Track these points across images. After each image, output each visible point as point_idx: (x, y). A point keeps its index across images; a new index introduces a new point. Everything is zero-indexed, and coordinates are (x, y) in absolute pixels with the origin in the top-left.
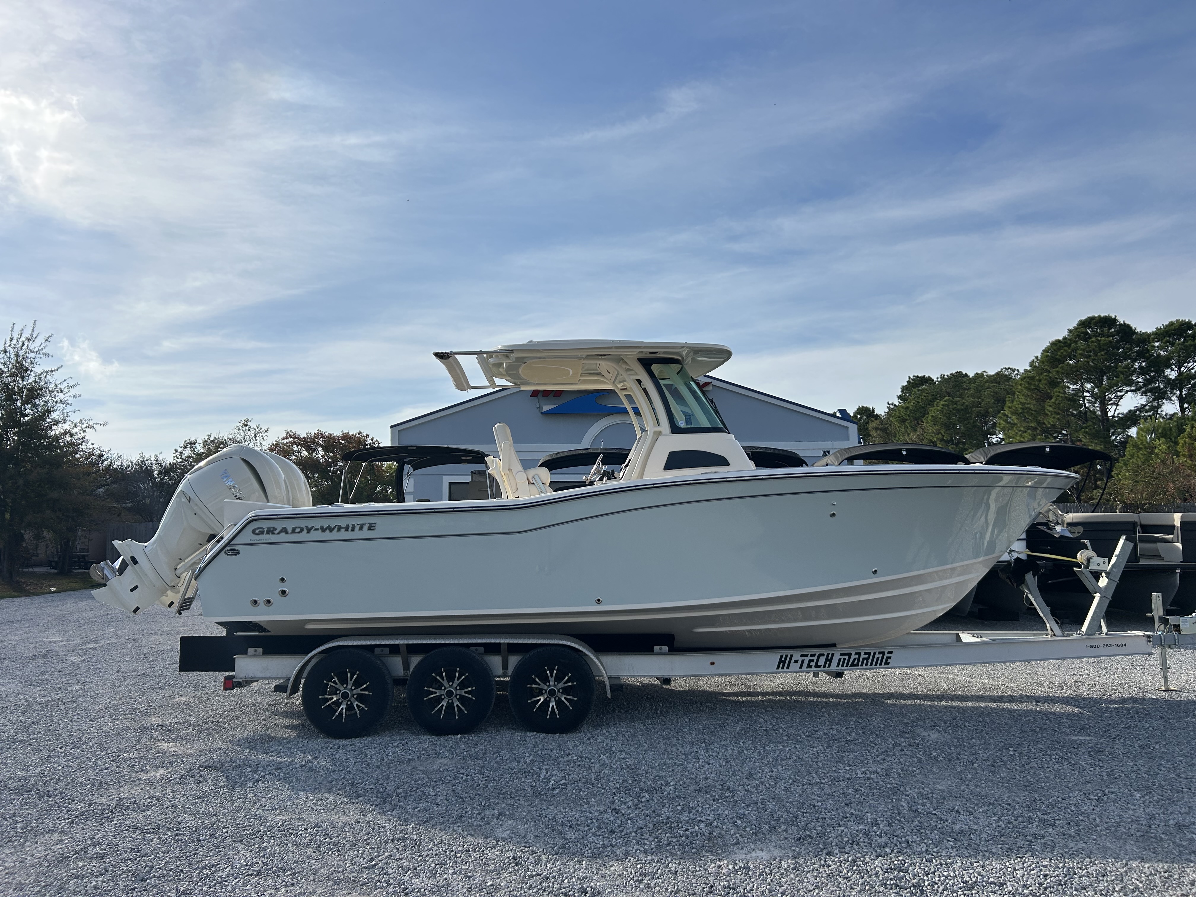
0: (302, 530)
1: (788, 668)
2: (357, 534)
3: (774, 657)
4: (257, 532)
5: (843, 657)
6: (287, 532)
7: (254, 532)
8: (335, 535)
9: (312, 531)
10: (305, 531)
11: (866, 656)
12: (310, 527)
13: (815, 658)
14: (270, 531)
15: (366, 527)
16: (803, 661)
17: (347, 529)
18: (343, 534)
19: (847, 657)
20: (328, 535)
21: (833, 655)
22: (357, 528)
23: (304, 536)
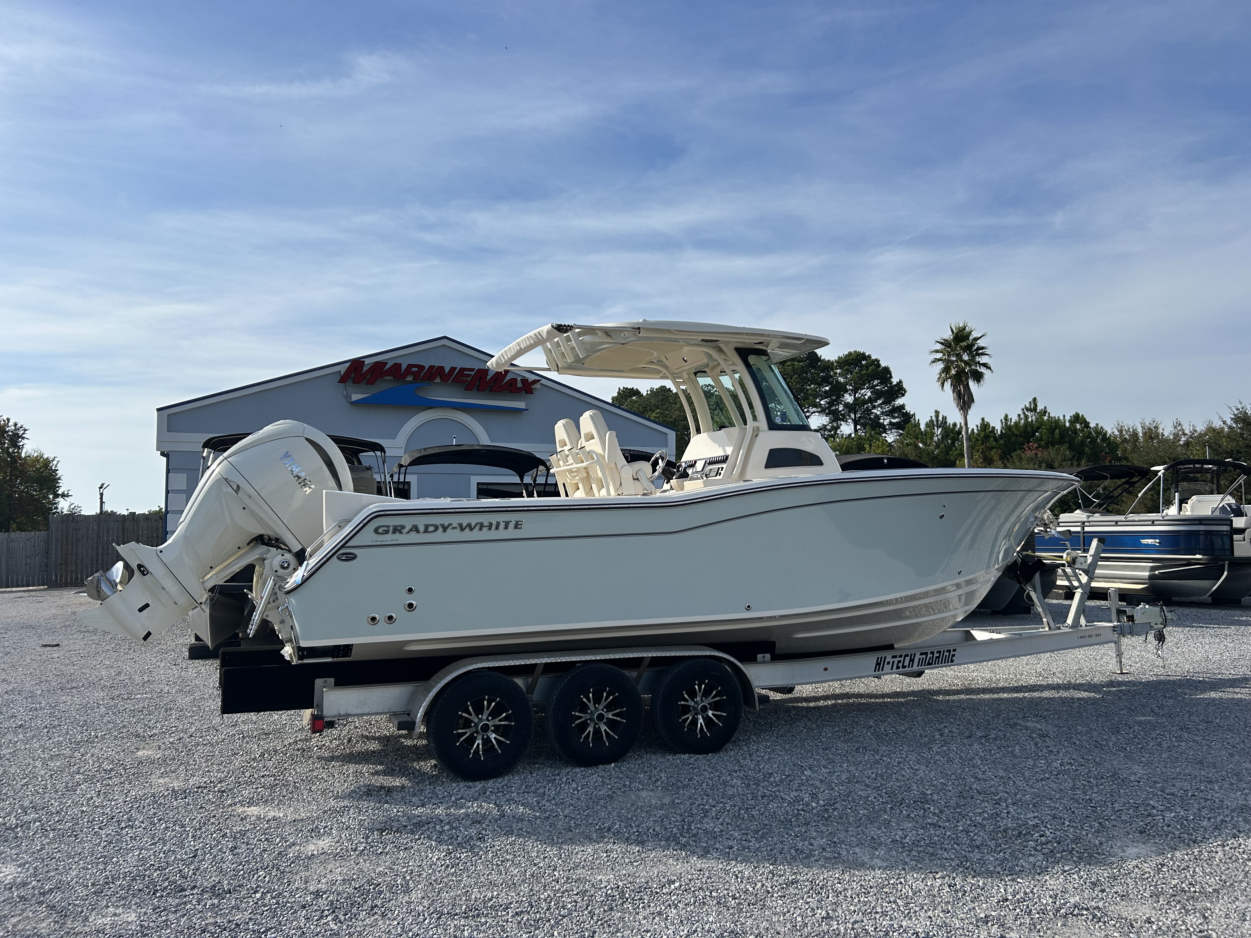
0: (436, 528)
1: (882, 670)
2: (501, 533)
3: (871, 660)
4: (380, 530)
5: (922, 657)
6: (418, 531)
7: (376, 531)
8: (476, 535)
9: (449, 530)
10: (441, 529)
11: (938, 655)
12: (446, 525)
13: (902, 659)
14: (398, 530)
15: (512, 525)
16: (893, 662)
17: (490, 527)
18: (485, 534)
19: (924, 656)
20: (467, 535)
21: (915, 654)
22: (502, 525)
23: (439, 536)
